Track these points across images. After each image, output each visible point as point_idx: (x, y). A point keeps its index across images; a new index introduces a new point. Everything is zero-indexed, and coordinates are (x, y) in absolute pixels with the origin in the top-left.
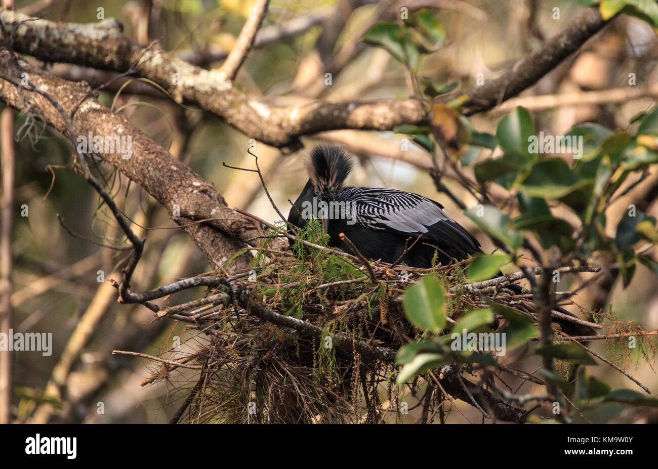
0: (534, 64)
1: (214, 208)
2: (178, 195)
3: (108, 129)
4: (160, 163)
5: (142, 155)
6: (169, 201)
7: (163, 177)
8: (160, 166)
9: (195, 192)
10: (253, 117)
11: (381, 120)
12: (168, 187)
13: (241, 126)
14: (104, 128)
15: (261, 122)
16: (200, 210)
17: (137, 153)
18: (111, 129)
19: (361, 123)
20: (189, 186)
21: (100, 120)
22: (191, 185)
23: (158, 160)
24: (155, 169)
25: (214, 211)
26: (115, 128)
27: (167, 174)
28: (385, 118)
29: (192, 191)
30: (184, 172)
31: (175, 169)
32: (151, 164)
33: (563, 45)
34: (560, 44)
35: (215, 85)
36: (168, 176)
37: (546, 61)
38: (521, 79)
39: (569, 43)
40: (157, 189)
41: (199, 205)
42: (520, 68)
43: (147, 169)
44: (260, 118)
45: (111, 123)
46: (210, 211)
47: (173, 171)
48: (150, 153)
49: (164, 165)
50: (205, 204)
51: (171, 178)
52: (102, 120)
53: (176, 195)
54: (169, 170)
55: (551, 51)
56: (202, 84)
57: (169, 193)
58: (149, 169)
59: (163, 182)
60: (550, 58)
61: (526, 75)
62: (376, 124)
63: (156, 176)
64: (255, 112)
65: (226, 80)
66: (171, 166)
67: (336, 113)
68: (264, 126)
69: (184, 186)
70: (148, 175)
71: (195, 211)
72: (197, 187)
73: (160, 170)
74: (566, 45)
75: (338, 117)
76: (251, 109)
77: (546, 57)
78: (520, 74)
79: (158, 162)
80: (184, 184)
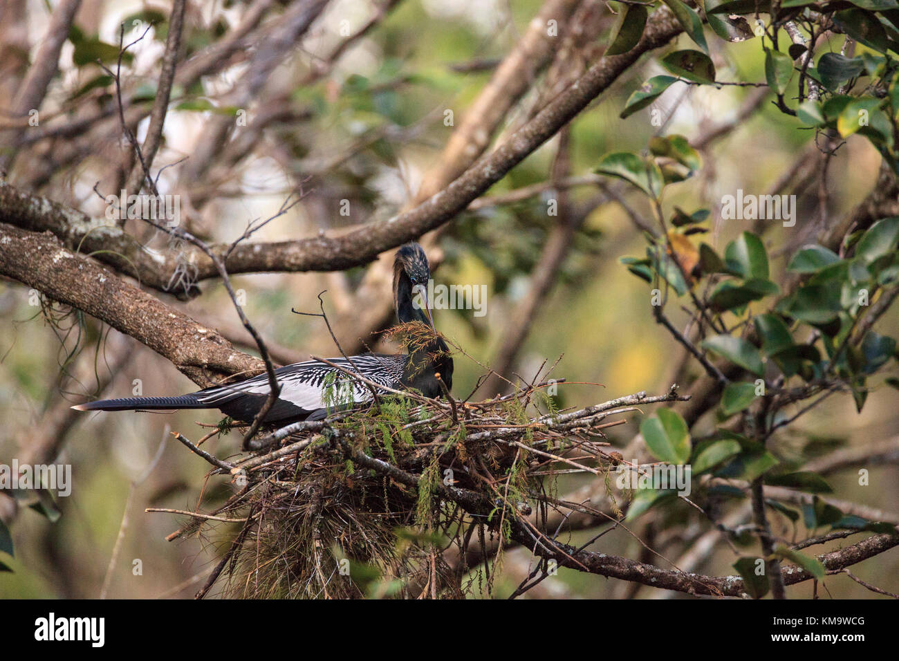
0: (456, 195)
1: (231, 354)
2: (184, 343)
3: (87, 279)
4: (155, 311)
5: (133, 304)
6: (174, 350)
7: (161, 325)
8: (156, 315)
9: (202, 339)
10: (148, 263)
11: (293, 261)
12: (170, 336)
13: (136, 272)
14: (84, 279)
15: (157, 267)
16: (215, 357)
17: (126, 302)
18: (91, 279)
19: (270, 264)
20: (195, 334)
21: (77, 269)
22: (196, 333)
23: (153, 308)
24: (151, 318)
25: (231, 358)
26: (97, 278)
27: (166, 323)
28: (297, 258)
29: (200, 339)
30: (184, 319)
31: (174, 316)
32: (145, 313)
33: (487, 175)
34: (484, 174)
35: (107, 232)
36: (168, 324)
37: (469, 192)
38: (441, 212)
39: (493, 172)
40: (155, 338)
41: (212, 352)
42: (439, 199)
43: (141, 318)
44: (155, 263)
45: (91, 273)
46: (226, 358)
47: (171, 318)
48: (141, 301)
49: (161, 313)
50: (218, 351)
51: (171, 326)
52: (80, 270)
53: (181, 344)
54: (168, 318)
55: (474, 181)
56: (93, 231)
57: (173, 341)
58: (144, 317)
59: (163, 330)
60: (474, 189)
61: (447, 207)
62: (287, 265)
63: (153, 325)
64: (151, 258)
65: (116, 226)
66: (169, 313)
67: (240, 255)
68: (162, 272)
69: (189, 334)
70: (143, 325)
71: (209, 359)
72: (204, 335)
73: (156, 319)
74: (490, 174)
75: (243, 259)
76: (145, 254)
77: (468, 188)
78: (440, 206)
79: (153, 310)
80: (189, 332)
